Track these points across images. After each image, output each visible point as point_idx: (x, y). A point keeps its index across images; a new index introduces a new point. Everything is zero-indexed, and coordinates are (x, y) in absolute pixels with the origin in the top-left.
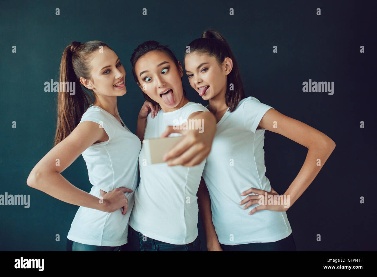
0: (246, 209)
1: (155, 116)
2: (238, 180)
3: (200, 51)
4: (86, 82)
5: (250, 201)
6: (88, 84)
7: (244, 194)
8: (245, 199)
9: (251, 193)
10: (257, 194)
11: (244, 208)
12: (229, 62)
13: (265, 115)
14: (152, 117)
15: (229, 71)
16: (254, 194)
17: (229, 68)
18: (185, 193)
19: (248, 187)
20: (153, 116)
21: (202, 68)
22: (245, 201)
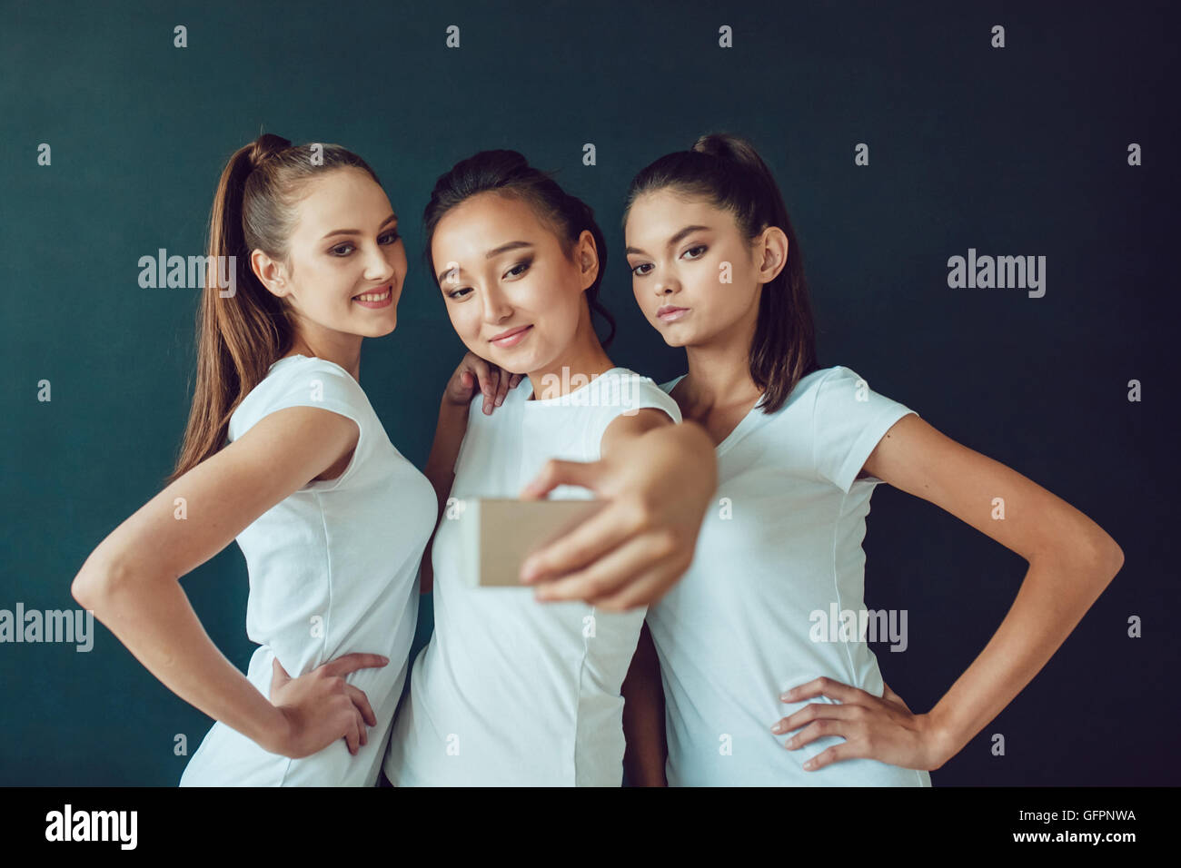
0: (795, 749)
1: (494, 406)
2: (778, 646)
3: (686, 188)
4: (270, 269)
5: (815, 723)
6: (273, 276)
7: (791, 697)
8: (795, 714)
9: (819, 694)
10: (837, 702)
11: (791, 744)
12: (775, 242)
13: (887, 435)
14: (483, 411)
15: (775, 271)
16: (828, 701)
17: (774, 264)
18: (581, 686)
19: (809, 674)
20: (488, 407)
21: (685, 242)
22: (795, 721)
